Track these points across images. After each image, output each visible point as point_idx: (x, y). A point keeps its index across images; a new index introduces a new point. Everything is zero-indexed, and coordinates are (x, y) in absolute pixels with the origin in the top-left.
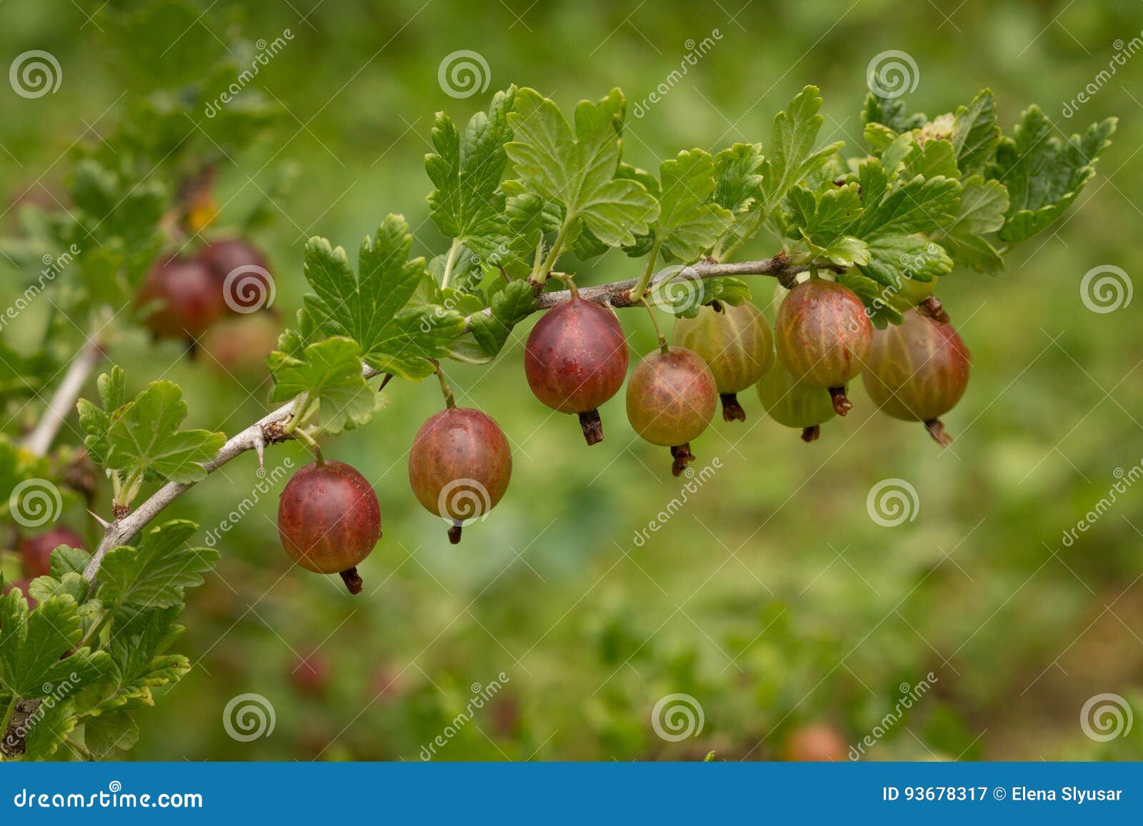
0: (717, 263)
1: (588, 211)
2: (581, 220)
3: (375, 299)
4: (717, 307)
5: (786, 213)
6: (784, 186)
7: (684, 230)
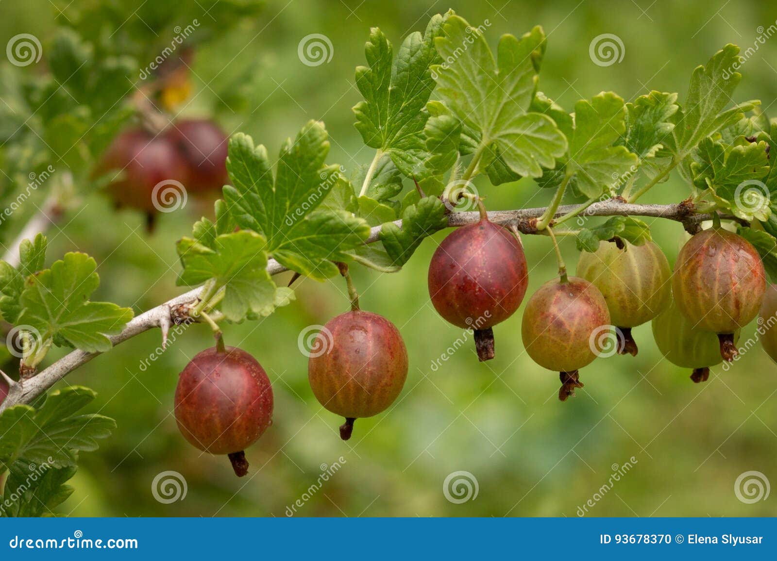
0: (625, 202)
1: (502, 140)
2: (495, 147)
3: (290, 198)
4: (620, 245)
5: (696, 162)
6: (697, 137)
7: (592, 168)
